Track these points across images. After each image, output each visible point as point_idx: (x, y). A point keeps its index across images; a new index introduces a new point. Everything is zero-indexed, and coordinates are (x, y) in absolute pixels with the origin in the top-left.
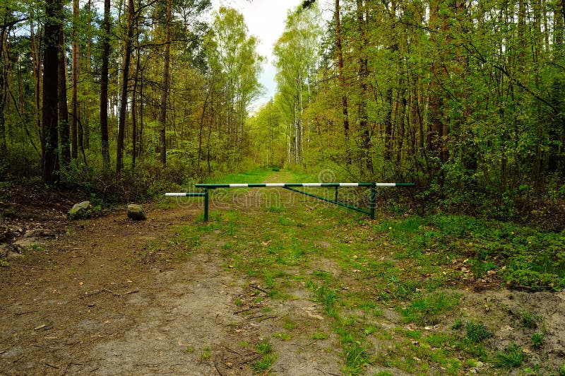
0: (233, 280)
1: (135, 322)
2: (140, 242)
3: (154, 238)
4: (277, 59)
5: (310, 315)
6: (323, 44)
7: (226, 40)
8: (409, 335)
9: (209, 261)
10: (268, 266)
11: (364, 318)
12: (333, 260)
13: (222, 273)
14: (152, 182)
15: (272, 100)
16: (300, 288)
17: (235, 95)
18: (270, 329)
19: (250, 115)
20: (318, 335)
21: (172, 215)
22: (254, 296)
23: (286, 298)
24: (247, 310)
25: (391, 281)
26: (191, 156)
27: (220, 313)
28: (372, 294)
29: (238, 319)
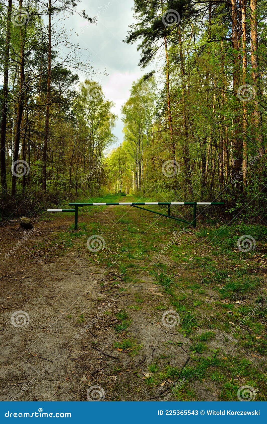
0: (97, 269)
1: (29, 298)
2: (30, 244)
3: (40, 241)
4: (125, 117)
5: (154, 293)
6: (157, 106)
7: (89, 104)
8: (225, 307)
9: (80, 256)
10: (121, 260)
11: (192, 295)
12: (168, 256)
13: (90, 265)
14: (37, 202)
15: (121, 146)
16: (145, 275)
17: (95, 142)
18: (125, 303)
19: (106, 156)
20: (160, 307)
21: (52, 225)
22: (112, 280)
23: (136, 282)
24: (108, 290)
25: (210, 270)
26: (64, 185)
27: (89, 292)
28: (197, 279)
29: (102, 296)
